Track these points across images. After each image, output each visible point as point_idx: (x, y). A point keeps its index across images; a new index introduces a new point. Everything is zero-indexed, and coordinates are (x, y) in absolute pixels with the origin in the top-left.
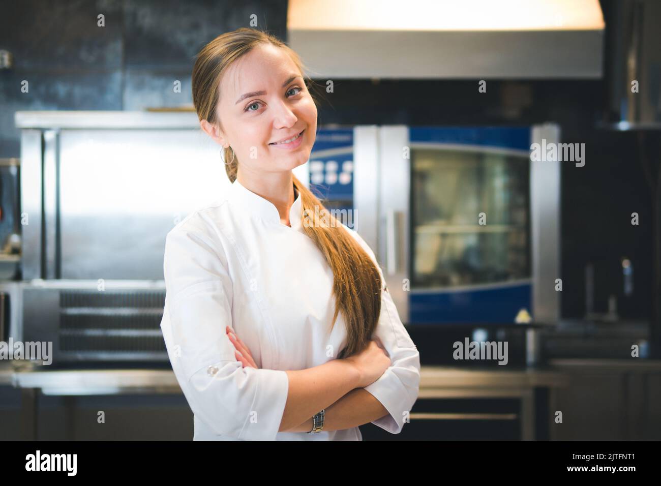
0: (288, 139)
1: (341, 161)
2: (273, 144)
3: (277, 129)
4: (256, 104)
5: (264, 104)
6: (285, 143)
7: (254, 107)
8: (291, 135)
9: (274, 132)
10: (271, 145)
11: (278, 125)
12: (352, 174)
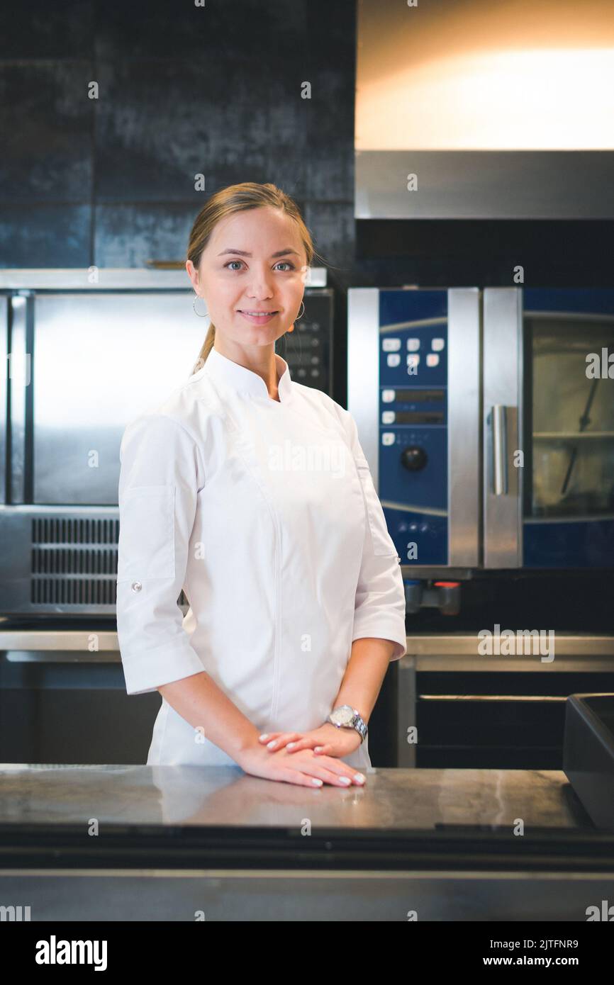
0: (255, 312)
1: (427, 336)
2: (240, 311)
3: (247, 296)
4: (237, 264)
5: (246, 267)
6: (251, 315)
7: (236, 266)
8: (259, 309)
9: (243, 299)
10: (239, 313)
11: (250, 294)
12: (443, 355)
